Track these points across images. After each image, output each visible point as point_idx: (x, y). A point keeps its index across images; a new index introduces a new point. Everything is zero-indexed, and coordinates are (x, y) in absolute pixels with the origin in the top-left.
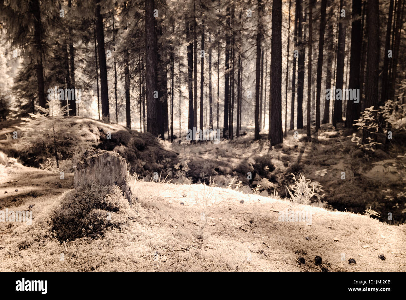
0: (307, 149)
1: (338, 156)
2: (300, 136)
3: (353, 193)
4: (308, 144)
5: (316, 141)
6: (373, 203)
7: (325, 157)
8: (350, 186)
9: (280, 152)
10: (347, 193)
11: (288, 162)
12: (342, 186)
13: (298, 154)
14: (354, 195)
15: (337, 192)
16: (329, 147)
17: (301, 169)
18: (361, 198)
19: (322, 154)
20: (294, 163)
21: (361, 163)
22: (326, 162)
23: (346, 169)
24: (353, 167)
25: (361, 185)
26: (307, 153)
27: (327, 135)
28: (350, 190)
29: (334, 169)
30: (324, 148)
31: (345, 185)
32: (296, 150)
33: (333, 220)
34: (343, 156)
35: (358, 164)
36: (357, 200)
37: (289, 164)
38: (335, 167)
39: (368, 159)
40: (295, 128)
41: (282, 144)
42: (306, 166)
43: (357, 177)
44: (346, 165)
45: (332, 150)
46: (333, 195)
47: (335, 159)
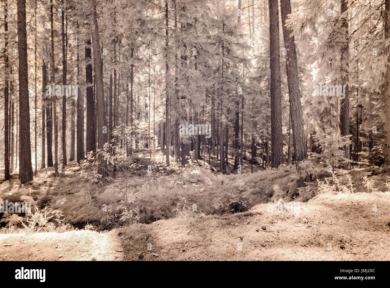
0: (55, 183)
1: (80, 186)
2: (49, 173)
3: (91, 212)
4: (56, 179)
5: (63, 176)
6: (105, 217)
7: (71, 187)
8: (89, 207)
9: (30, 188)
10: (87, 213)
11: (38, 196)
12: (82, 208)
13: (47, 188)
14: (92, 214)
15: (79, 214)
16: (73, 179)
17: (50, 200)
18: (97, 214)
19: (68, 185)
20: (43, 196)
21: (97, 188)
22: (71, 192)
23: (87, 195)
24: (92, 192)
25: (97, 205)
26: (55, 186)
27: (72, 170)
28: (89, 210)
29: (77, 196)
30: (69, 180)
31: (85, 207)
32: (45, 185)
33: (61, 240)
34: (84, 184)
35: (95, 190)
36: (94, 217)
37: (39, 197)
38: (77, 194)
39: (102, 185)
40: (46, 167)
41: (32, 182)
42: (54, 196)
43: (94, 199)
44: (87, 192)
45: (76, 181)
46: (76, 217)
47: (78, 188)
